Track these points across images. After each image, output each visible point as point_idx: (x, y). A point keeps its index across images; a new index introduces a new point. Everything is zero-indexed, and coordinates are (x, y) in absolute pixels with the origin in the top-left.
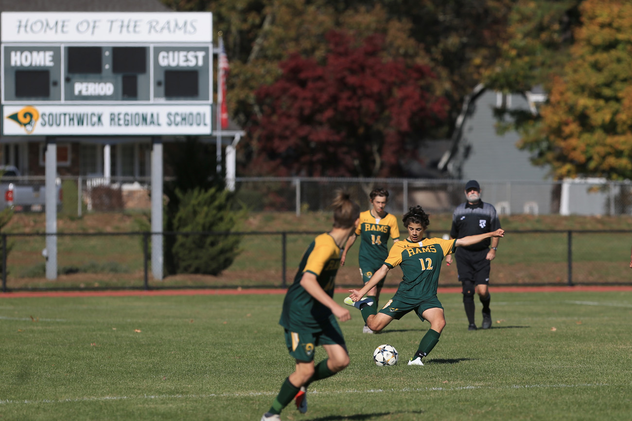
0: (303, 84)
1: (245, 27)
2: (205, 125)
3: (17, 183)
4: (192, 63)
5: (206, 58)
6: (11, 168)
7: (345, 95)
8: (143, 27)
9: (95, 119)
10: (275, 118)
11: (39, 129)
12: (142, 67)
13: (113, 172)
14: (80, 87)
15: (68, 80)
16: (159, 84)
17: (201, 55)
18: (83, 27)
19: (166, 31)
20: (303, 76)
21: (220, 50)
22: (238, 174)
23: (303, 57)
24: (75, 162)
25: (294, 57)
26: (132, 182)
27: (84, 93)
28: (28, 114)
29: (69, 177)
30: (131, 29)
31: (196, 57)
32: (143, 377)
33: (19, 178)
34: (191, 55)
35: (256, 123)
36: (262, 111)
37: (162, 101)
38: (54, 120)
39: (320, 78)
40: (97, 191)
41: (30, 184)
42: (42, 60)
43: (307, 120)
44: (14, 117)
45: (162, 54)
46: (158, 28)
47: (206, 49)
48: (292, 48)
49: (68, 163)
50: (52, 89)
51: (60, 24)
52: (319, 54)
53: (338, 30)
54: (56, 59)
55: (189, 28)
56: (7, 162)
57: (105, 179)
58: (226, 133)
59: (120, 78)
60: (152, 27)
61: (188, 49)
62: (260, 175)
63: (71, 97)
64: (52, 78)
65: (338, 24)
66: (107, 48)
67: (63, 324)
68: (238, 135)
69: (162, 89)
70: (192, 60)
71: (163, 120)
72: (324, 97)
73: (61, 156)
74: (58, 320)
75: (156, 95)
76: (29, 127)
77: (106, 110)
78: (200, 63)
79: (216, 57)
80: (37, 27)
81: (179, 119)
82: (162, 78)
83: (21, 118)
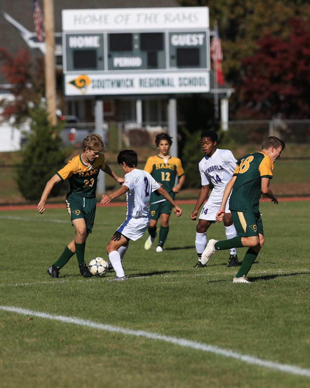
0: (273, 55)
1: (233, 17)
2: (205, 85)
3: (77, 128)
4: (195, 43)
5: (204, 39)
6: (73, 117)
7: (302, 62)
8: (161, 18)
9: (129, 83)
10: (255, 80)
11: (90, 91)
12: (161, 46)
13: (144, 119)
14: (118, 61)
15: (110, 56)
16: (172, 57)
17: (201, 37)
18: (119, 20)
19: (176, 21)
20: (273, 49)
21: (215, 33)
22: (230, 119)
23: (274, 37)
24: (117, 113)
25: (267, 37)
26: (156, 126)
27: (121, 65)
28: (83, 81)
29: (113, 123)
30: (152, 20)
31: (198, 39)
32: (161, 262)
33: (79, 124)
34: (194, 37)
35: (242, 83)
36: (246, 74)
37: (175, 69)
38: (100, 84)
39: (285, 51)
40: (133, 133)
41: (86, 128)
42: (91, 42)
43: (276, 80)
44: (73, 83)
45: (174, 37)
46: (171, 19)
47: (204, 33)
48: (266, 31)
49: (112, 114)
50: (99, 63)
51: (103, 18)
52: (285, 34)
53: (297, 18)
54: (101, 41)
55: (193, 18)
56: (70, 113)
57: (137, 124)
58: (221, 91)
59: (145, 54)
60: (167, 18)
61: (192, 33)
62: (244, 119)
63: (112, 67)
64: (99, 55)
65: (297, 13)
66: (136, 34)
67: (107, 225)
68: (229, 92)
69: (175, 61)
70: (195, 41)
71: (176, 82)
72: (287, 64)
73: (106, 108)
74: (105, 223)
75: (171, 65)
76: (83, 90)
77: (136, 77)
78: (201, 42)
79: (211, 37)
80: (88, 20)
81: (187, 82)
82: (174, 53)
83: (78, 83)
